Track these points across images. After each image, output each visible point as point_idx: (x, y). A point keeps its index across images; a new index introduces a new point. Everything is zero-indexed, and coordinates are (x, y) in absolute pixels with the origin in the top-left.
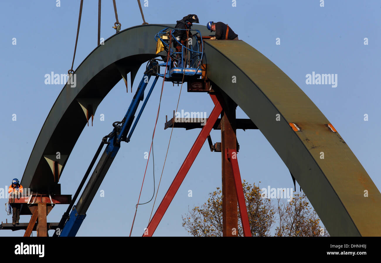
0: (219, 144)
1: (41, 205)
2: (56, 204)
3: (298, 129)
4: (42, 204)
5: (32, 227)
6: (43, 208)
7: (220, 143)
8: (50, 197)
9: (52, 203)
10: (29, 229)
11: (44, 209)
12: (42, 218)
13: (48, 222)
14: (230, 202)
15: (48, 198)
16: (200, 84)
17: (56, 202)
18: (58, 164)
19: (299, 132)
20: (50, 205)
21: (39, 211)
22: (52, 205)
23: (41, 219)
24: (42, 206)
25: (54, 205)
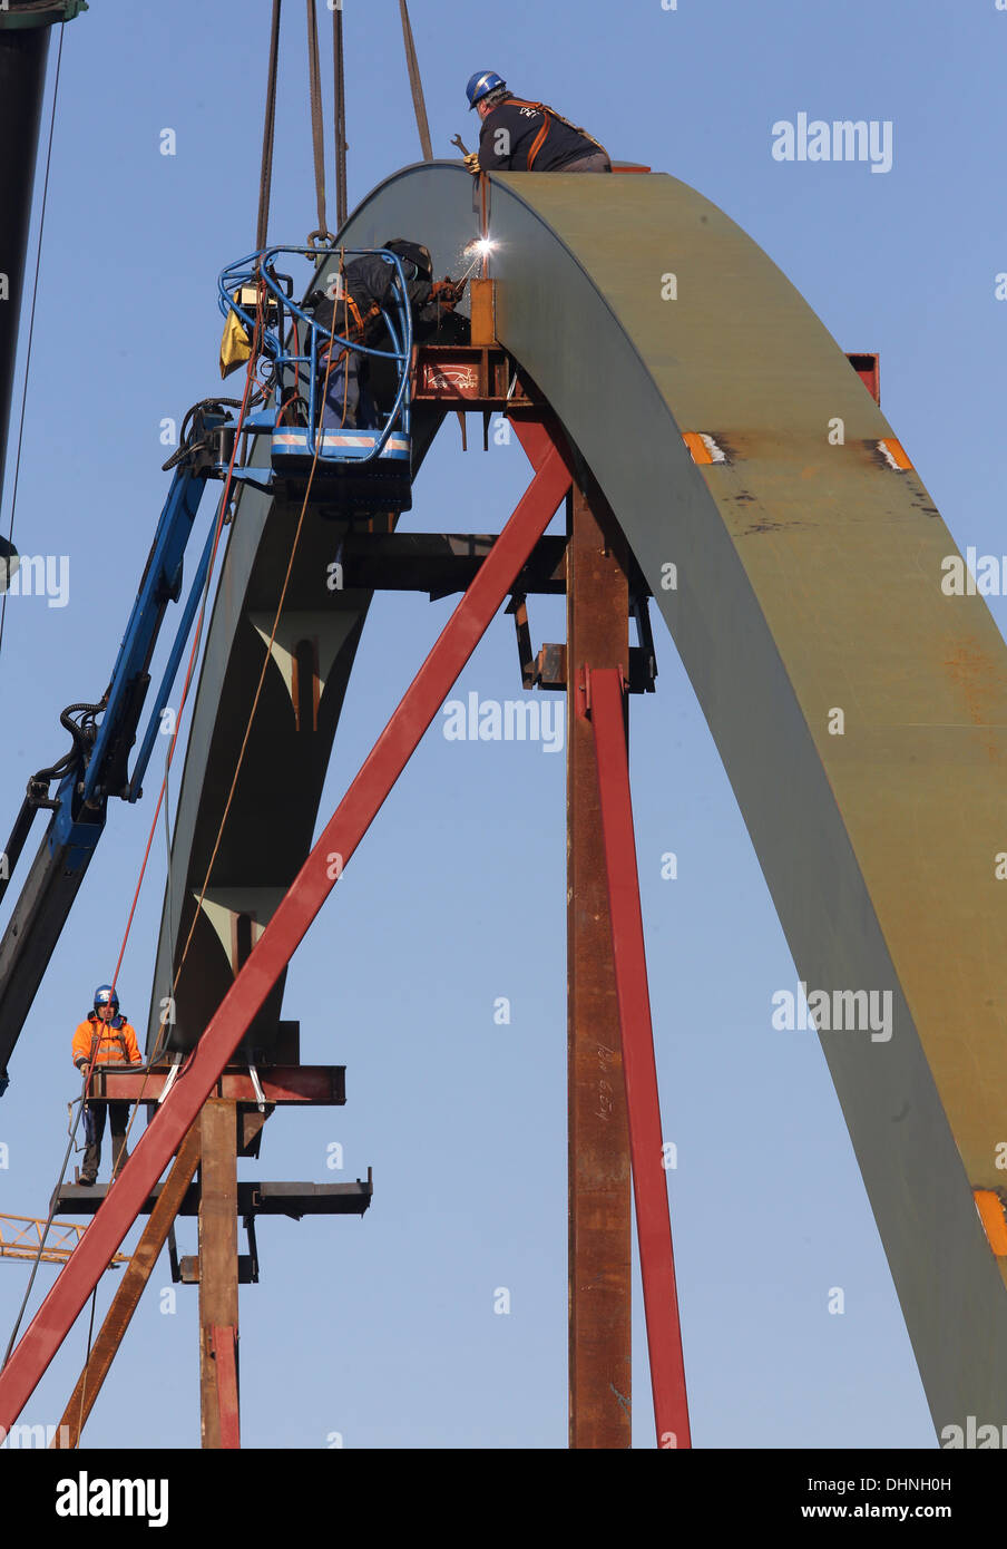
0: (557, 653)
1: (216, 1106)
2: (281, 1103)
3: (719, 455)
4: (219, 1104)
5: (178, 1199)
6: (223, 1119)
7: (563, 647)
8: (254, 1074)
9: (261, 1098)
10: (162, 1204)
11: (226, 1124)
12: (216, 1160)
13: (240, 1179)
14: (597, 918)
15: (244, 1078)
16: (465, 372)
17: (281, 1094)
18: (253, 923)
19: (718, 468)
20: (253, 1107)
21: (207, 1133)
22: (262, 1109)
23: (213, 1163)
24: (221, 1109)
25: (270, 1108)
